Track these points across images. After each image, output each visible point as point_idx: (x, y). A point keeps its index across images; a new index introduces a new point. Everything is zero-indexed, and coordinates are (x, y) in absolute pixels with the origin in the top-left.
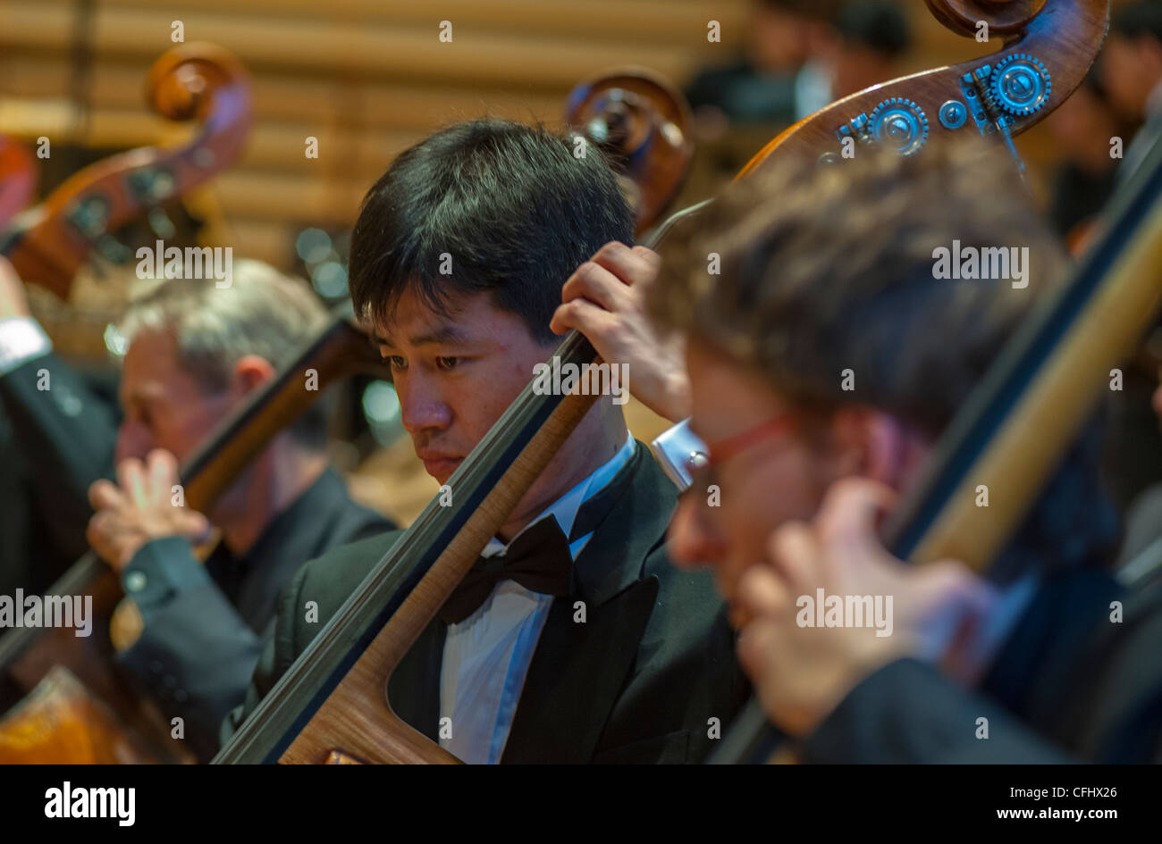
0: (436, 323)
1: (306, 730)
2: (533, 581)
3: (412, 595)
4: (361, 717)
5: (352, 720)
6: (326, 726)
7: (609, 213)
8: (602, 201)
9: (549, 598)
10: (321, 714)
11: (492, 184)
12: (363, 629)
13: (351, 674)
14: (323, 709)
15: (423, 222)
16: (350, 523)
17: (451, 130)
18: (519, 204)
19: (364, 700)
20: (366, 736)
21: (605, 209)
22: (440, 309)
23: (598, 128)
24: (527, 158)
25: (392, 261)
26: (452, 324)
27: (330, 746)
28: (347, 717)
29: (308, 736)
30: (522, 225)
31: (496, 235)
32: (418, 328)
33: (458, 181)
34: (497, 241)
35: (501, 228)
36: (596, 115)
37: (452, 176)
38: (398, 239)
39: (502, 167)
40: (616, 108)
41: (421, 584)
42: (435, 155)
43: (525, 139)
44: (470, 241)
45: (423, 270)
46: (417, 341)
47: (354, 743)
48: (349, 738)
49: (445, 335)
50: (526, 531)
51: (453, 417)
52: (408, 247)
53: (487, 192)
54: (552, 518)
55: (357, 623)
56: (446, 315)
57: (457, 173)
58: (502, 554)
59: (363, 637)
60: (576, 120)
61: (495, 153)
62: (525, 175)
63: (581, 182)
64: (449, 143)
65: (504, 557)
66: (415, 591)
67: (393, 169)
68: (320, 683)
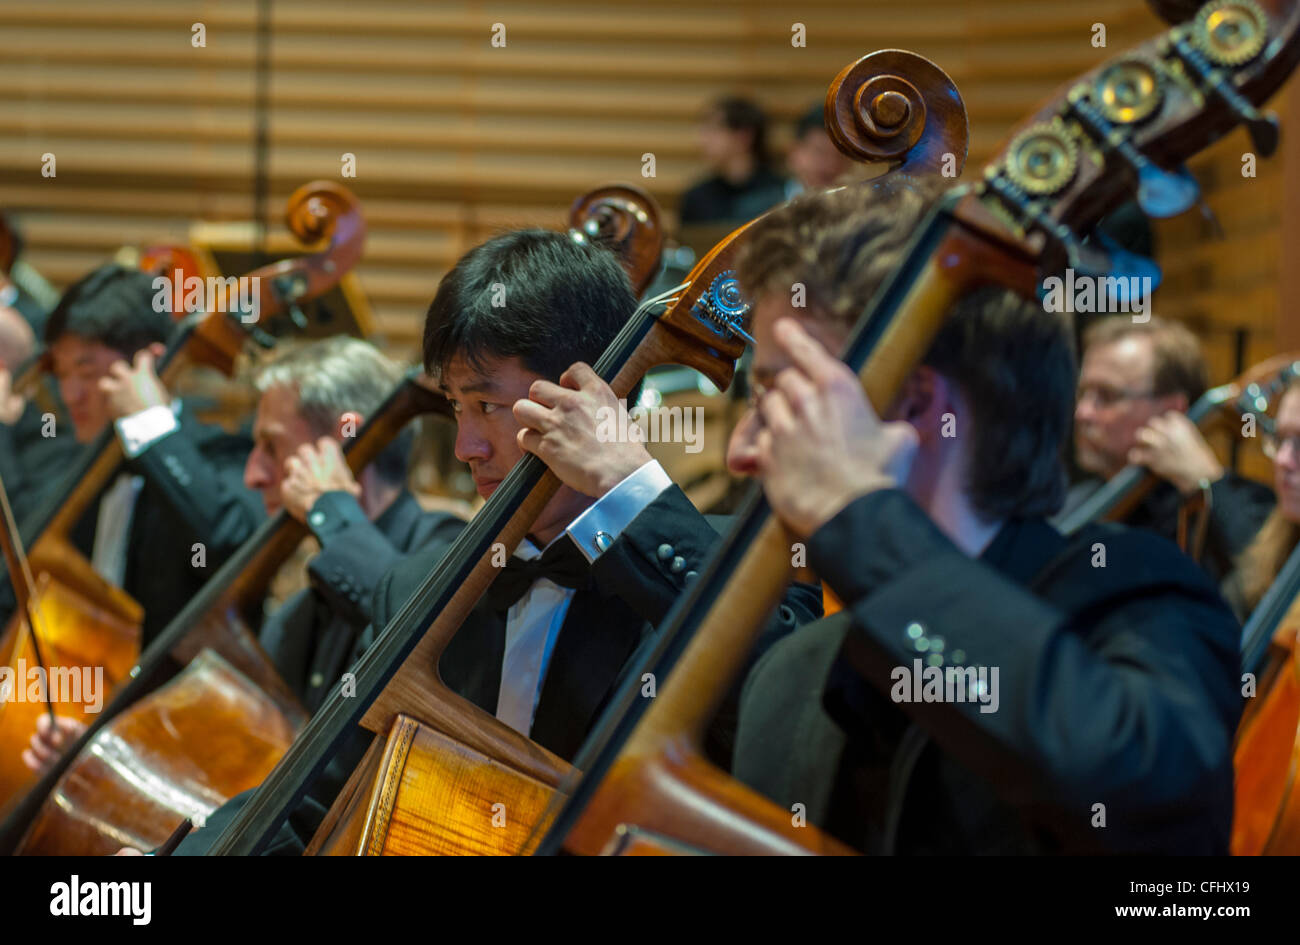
0: (476, 379)
1: (378, 699)
2: (561, 579)
3: (455, 595)
4: (420, 688)
5: (413, 691)
6: (392, 694)
7: (614, 302)
8: (608, 292)
9: (573, 592)
10: (389, 687)
11: (523, 276)
12: (419, 621)
13: (412, 656)
14: (391, 683)
15: (471, 304)
16: (425, 527)
17: (505, 236)
18: (543, 294)
19: (421, 675)
20: (422, 701)
21: (611, 298)
22: (479, 369)
23: (592, 227)
24: (552, 258)
25: (448, 331)
26: (488, 380)
27: (397, 710)
28: (409, 688)
29: (380, 704)
30: (543, 308)
31: (524, 316)
32: (463, 381)
33: (499, 274)
34: (523, 319)
35: (526, 310)
36: (589, 217)
37: (495, 269)
38: (453, 315)
39: (532, 264)
40: (606, 211)
41: (462, 587)
42: (489, 253)
43: (552, 244)
44: (503, 319)
45: (467, 339)
46: (465, 390)
47: (415, 707)
48: (411, 704)
49: (485, 387)
50: (557, 542)
51: (492, 453)
52: (459, 321)
53: (518, 282)
54: (567, 536)
55: (414, 618)
56: (483, 374)
57: (499, 268)
58: (539, 558)
59: (419, 628)
60: (577, 223)
61: (528, 254)
62: (549, 271)
63: (591, 276)
64: (500, 245)
65: (539, 561)
66: (458, 592)
67: (459, 264)
68: (389, 662)
